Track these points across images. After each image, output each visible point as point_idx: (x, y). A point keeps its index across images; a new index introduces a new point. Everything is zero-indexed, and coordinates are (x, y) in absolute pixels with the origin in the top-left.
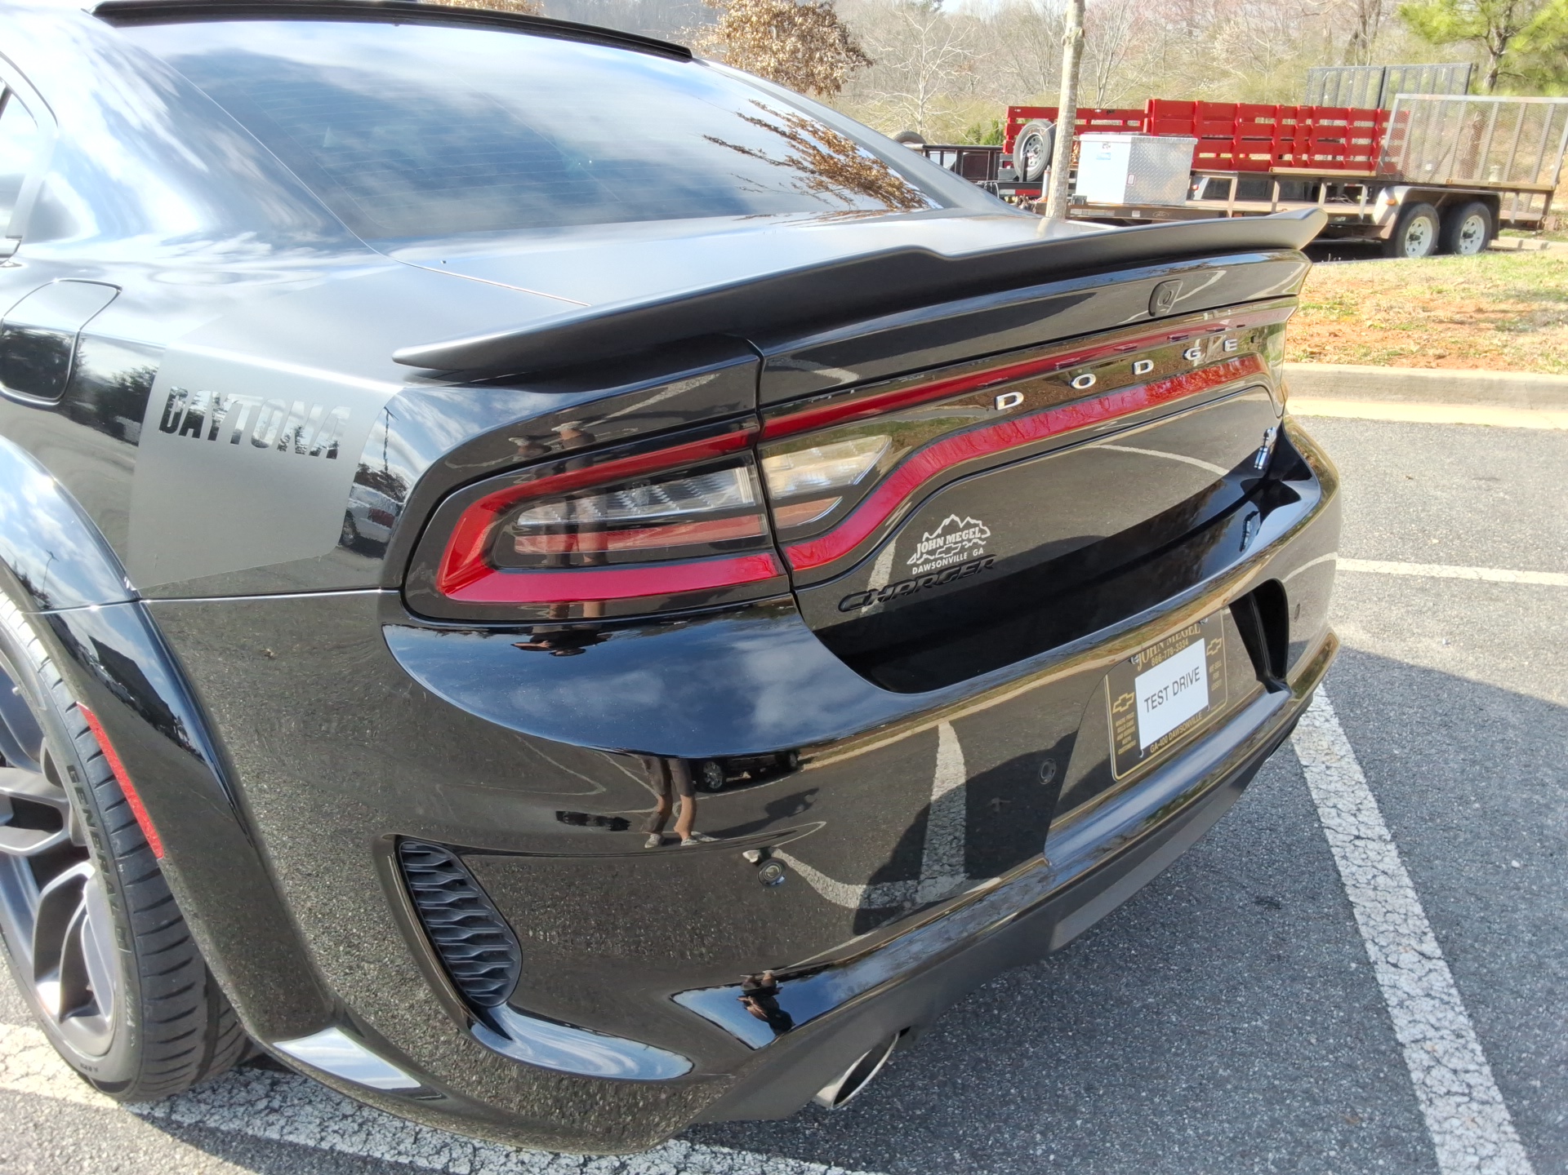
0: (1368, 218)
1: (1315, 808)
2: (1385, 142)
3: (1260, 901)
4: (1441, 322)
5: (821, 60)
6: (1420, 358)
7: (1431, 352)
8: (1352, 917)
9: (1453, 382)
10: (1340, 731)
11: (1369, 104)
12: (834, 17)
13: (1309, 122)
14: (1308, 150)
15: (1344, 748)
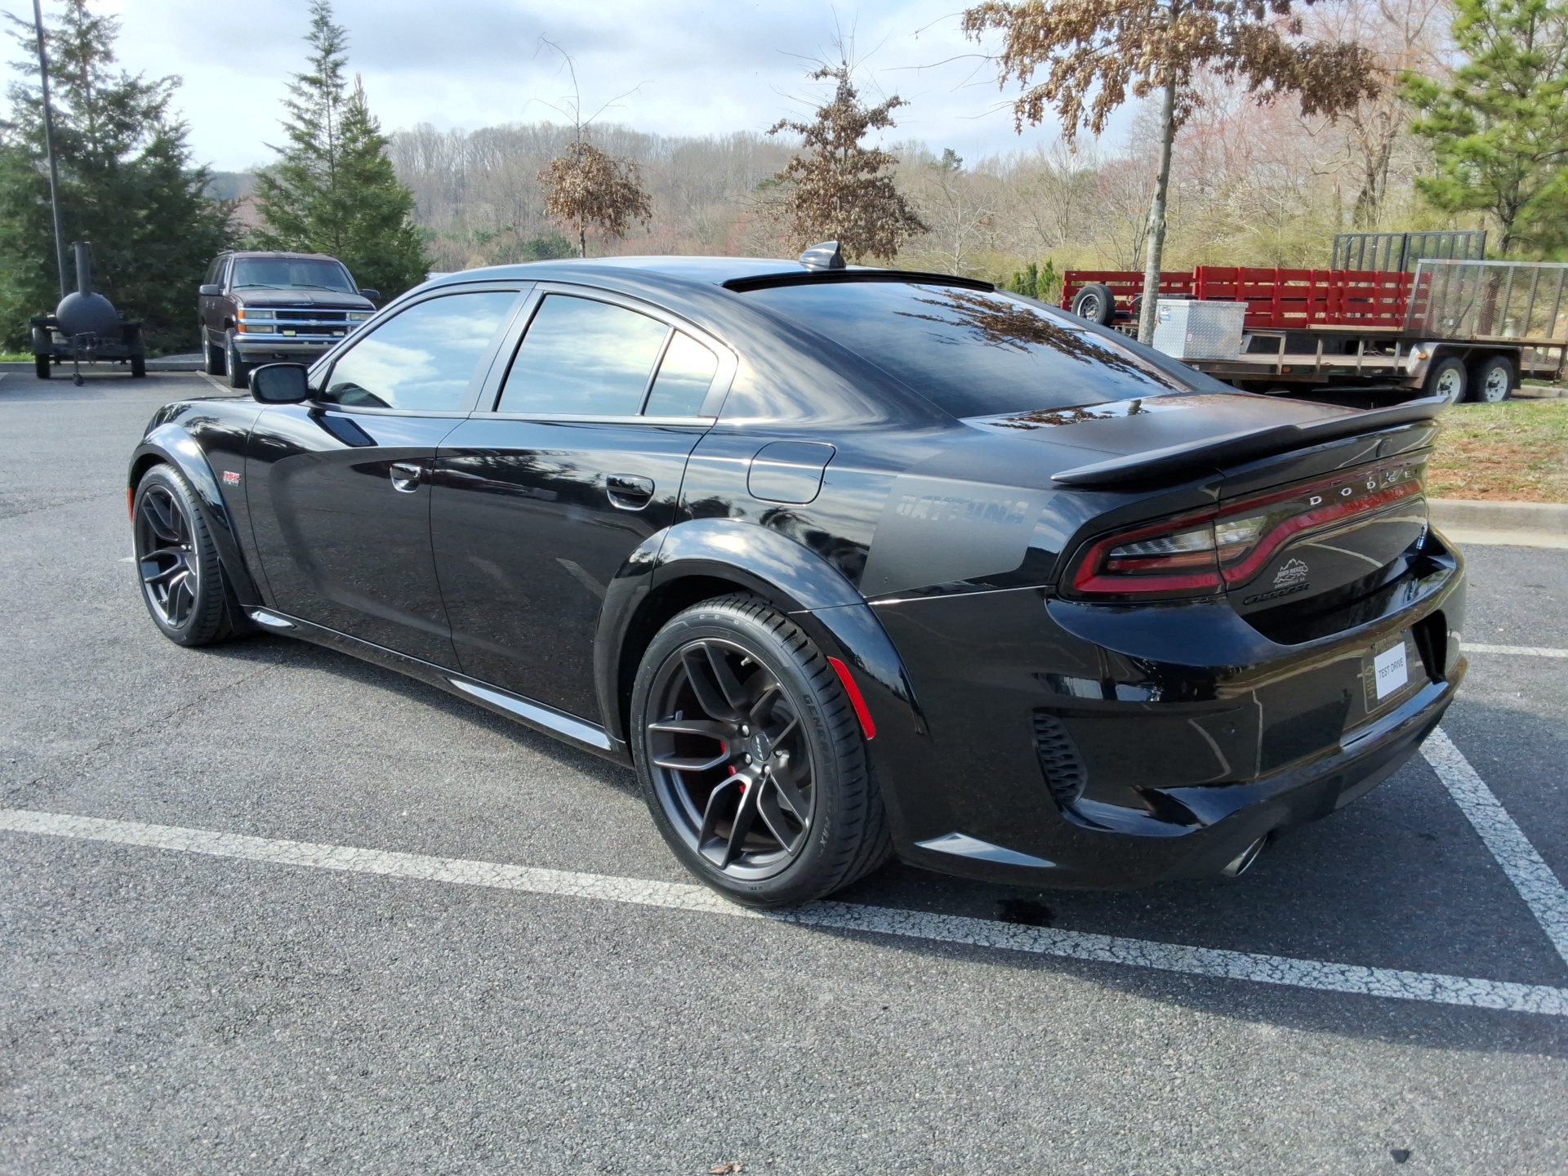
0: (1402, 370)
1: (1447, 789)
2: (1410, 300)
3: (1421, 836)
4: (1481, 462)
5: (882, 227)
6: (1467, 493)
7: (1476, 487)
8: (1483, 844)
9: (1498, 511)
10: (1454, 747)
11: (1393, 268)
12: (892, 189)
13: (1340, 284)
14: (1340, 309)
15: (1458, 756)
